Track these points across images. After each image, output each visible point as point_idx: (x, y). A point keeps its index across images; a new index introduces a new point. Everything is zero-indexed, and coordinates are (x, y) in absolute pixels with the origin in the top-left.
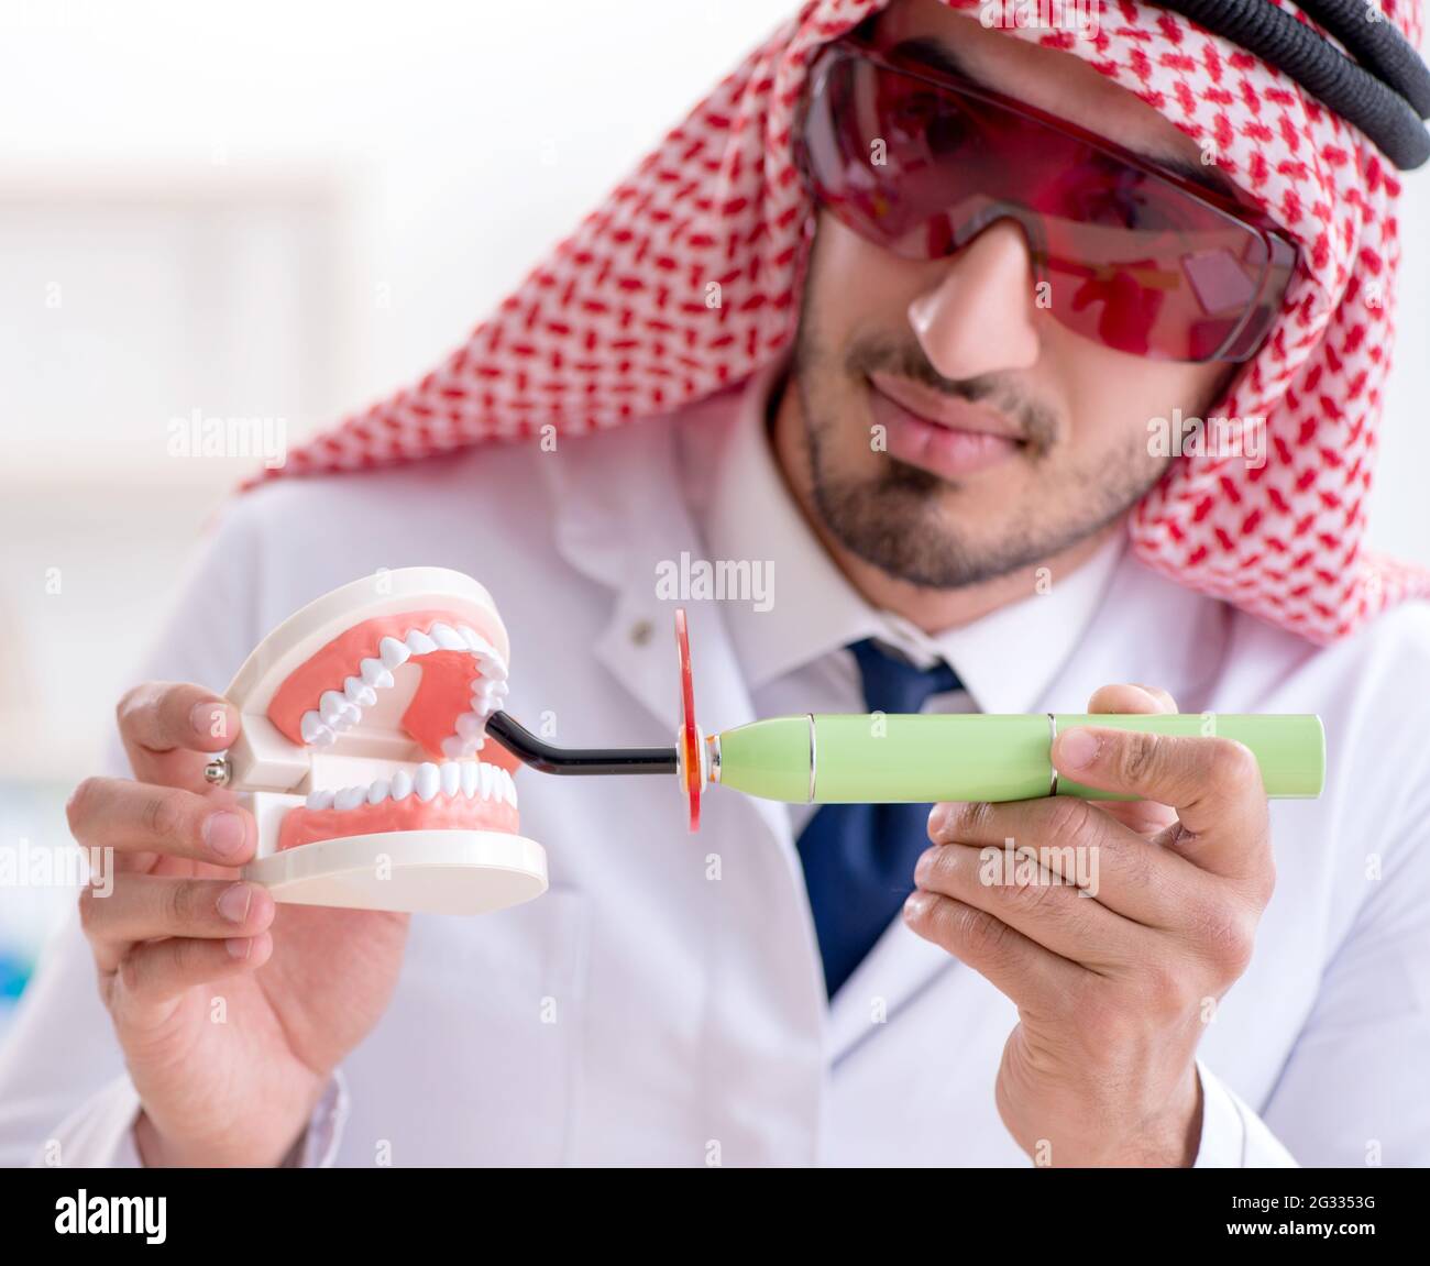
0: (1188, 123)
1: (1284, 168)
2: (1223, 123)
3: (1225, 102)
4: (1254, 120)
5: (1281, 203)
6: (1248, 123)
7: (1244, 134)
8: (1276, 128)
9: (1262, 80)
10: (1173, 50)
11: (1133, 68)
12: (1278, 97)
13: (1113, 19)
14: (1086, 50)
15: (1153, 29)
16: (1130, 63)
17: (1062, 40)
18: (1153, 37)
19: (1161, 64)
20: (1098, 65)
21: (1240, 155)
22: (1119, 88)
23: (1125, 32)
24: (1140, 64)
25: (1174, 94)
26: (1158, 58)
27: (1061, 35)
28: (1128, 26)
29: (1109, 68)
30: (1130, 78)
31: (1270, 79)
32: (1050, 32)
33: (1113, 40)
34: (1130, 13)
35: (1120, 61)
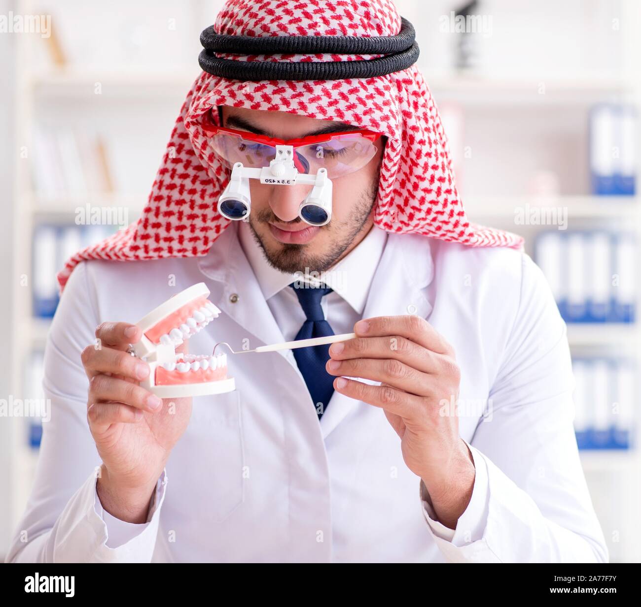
1: (365, 113)
3: (336, 104)
4: (348, 104)
5: (371, 124)
6: (347, 106)
7: (347, 111)
8: (356, 102)
9: (345, 88)
10: (312, 96)
11: (301, 109)
12: (353, 91)
13: (289, 93)
14: (283, 108)
15: (303, 90)
16: (299, 107)
17: (275, 108)
18: (304, 94)
19: (310, 103)
20: (290, 112)
21: (349, 116)
22: (300, 116)
23: (294, 97)
24: (303, 106)
25: (318, 111)
26: (308, 101)
27: (273, 106)
28: (294, 93)
29: (294, 111)
30: (301, 112)
31: (348, 85)
32: (270, 106)
33: (291, 101)
34: (293, 88)
35: (296, 108)
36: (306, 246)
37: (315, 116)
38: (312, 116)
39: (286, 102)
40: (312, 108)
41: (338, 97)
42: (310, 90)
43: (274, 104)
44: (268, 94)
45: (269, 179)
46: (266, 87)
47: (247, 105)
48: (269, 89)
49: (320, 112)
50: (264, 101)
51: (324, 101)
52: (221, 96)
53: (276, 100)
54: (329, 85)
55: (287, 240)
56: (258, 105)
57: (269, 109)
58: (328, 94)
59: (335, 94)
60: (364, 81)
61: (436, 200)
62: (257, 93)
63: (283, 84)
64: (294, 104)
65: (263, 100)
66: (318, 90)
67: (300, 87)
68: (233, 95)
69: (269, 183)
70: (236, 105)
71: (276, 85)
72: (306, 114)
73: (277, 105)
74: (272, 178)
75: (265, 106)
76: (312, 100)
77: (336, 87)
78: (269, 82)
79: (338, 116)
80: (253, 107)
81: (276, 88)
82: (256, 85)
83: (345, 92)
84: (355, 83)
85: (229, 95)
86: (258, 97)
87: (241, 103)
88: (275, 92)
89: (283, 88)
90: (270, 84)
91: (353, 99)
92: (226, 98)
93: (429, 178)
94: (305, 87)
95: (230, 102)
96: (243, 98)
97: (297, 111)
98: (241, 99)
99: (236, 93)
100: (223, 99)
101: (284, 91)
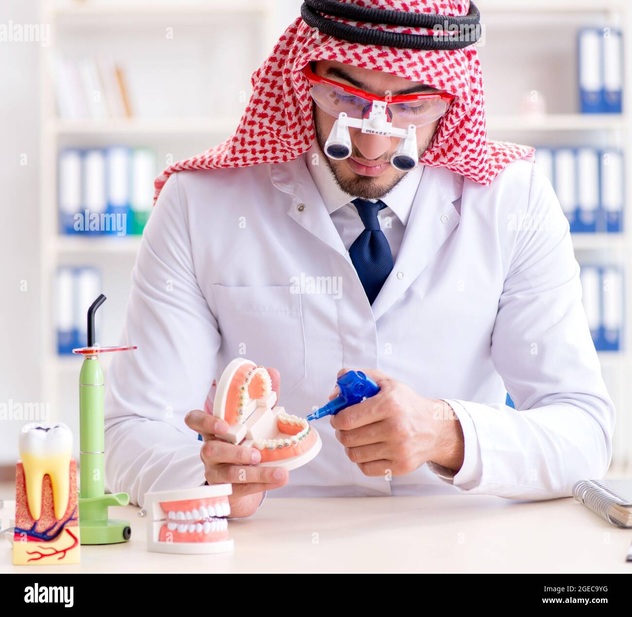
0: (419, 80)
1: (448, 80)
2: (429, 76)
5: (450, 89)
8: (442, 70)
9: (435, 57)
10: (410, 62)
11: (400, 71)
12: (440, 60)
13: (391, 57)
14: (386, 70)
15: (403, 56)
16: (399, 70)
17: (379, 69)
18: (403, 59)
19: (408, 67)
20: (391, 73)
21: (436, 82)
22: (398, 77)
23: (395, 61)
24: (402, 69)
25: (414, 75)
26: (406, 66)
27: (378, 67)
28: (395, 58)
29: (394, 73)
30: (400, 74)
31: (436, 55)
32: (375, 66)
33: (393, 64)
34: (395, 53)
35: (396, 70)
36: (376, 178)
37: (411, 79)
38: (409, 78)
39: (388, 65)
40: (409, 72)
41: (429, 65)
42: (409, 57)
43: (378, 65)
44: (373, 56)
45: (370, 129)
46: (372, 51)
47: (355, 63)
48: (375, 52)
49: (415, 76)
50: (370, 62)
51: (419, 67)
52: (334, 53)
53: (380, 62)
54: (423, 53)
55: (363, 172)
56: (364, 64)
57: (374, 69)
58: (422, 61)
59: (427, 62)
60: (447, 52)
61: (474, 149)
62: (364, 54)
63: (386, 49)
64: (395, 67)
65: (369, 61)
66: (415, 57)
67: (400, 53)
68: (343, 53)
69: (368, 133)
71: (380, 49)
72: (404, 76)
73: (380, 66)
74: (372, 129)
75: (370, 66)
76: (410, 65)
77: (428, 55)
78: (375, 47)
79: (428, 80)
80: (359, 65)
81: (380, 52)
82: (364, 48)
83: (435, 61)
84: (442, 54)
85: (340, 53)
86: (365, 58)
87: (350, 61)
88: (380, 55)
89: (386, 52)
90: (376, 48)
91: (440, 67)
92: (337, 55)
93: (475, 132)
94: (405, 53)
95: (340, 58)
96: (352, 57)
97: (397, 73)
98: (350, 58)
99: (347, 51)
100: (334, 56)
101: (387, 55)
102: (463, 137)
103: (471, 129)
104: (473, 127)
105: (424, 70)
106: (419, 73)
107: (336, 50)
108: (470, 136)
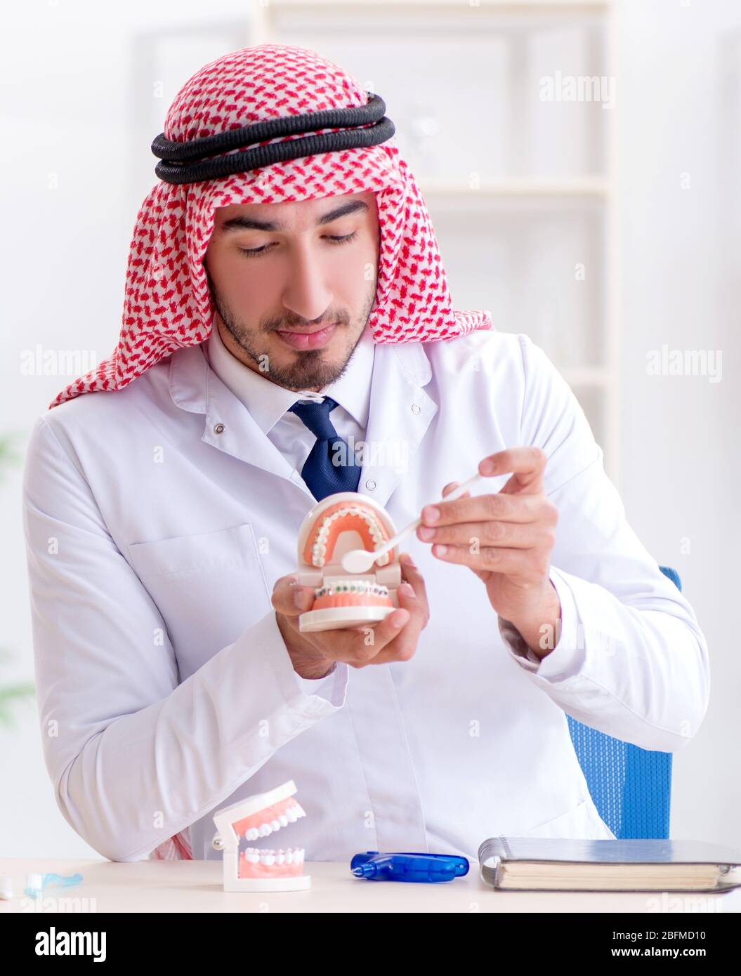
16: (316, 190)
19: (325, 181)
24: (319, 187)
30: (319, 195)
36: (325, 350)
39: (301, 190)
46: (274, 178)
47: (258, 199)
50: (276, 193)
53: (289, 190)
55: (303, 346)
56: (269, 199)
65: (274, 192)
68: (239, 191)
70: (244, 202)
75: (278, 198)
80: (264, 201)
81: (284, 178)
85: (234, 192)
92: (231, 196)
95: (237, 199)
96: (252, 193)
97: (315, 195)
98: (249, 195)
99: (242, 188)
100: (228, 198)
101: (294, 178)
102: (414, 269)
103: (421, 255)
104: (422, 250)
105: (347, 175)
106: (341, 182)
107: (228, 191)
108: (423, 265)
